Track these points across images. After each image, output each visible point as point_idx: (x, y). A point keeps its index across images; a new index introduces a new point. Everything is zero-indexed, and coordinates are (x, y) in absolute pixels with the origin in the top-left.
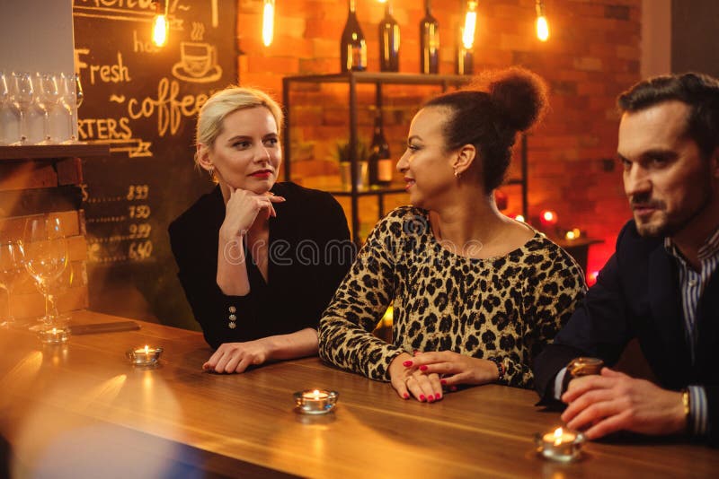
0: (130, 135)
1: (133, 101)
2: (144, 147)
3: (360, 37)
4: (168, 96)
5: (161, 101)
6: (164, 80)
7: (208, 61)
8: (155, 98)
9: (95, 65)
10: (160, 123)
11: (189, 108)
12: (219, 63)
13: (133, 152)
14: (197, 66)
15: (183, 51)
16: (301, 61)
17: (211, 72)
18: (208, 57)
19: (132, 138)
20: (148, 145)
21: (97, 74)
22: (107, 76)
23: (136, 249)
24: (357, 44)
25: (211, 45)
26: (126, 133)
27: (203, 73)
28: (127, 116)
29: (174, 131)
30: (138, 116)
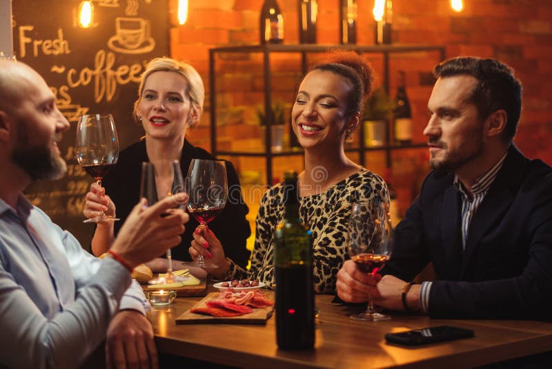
0: (69, 101)
1: (72, 71)
2: (82, 112)
3: (278, 12)
4: (104, 67)
5: (98, 71)
6: (101, 52)
7: (142, 33)
8: (92, 68)
9: (38, 40)
10: (97, 90)
11: (124, 77)
12: (153, 35)
13: (72, 117)
14: (131, 38)
15: (118, 25)
16: (231, 32)
17: (146, 44)
18: (142, 31)
19: (71, 104)
20: (86, 110)
21: (40, 47)
22: (49, 49)
23: (74, 203)
24: (274, 18)
25: (145, 19)
26: (66, 100)
27: (138, 45)
28: (66, 84)
29: (109, 98)
30: (76, 85)
